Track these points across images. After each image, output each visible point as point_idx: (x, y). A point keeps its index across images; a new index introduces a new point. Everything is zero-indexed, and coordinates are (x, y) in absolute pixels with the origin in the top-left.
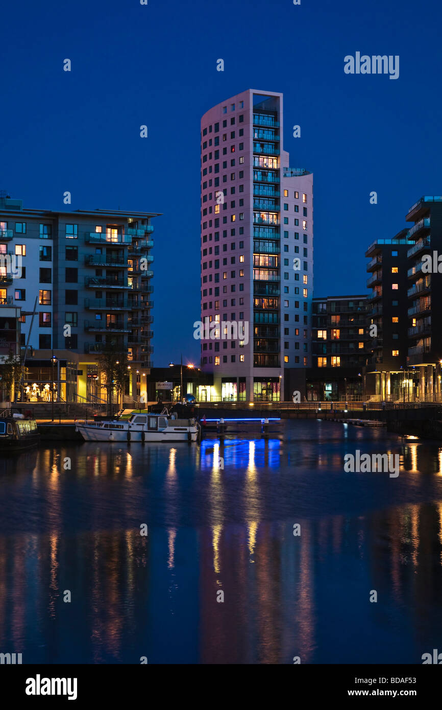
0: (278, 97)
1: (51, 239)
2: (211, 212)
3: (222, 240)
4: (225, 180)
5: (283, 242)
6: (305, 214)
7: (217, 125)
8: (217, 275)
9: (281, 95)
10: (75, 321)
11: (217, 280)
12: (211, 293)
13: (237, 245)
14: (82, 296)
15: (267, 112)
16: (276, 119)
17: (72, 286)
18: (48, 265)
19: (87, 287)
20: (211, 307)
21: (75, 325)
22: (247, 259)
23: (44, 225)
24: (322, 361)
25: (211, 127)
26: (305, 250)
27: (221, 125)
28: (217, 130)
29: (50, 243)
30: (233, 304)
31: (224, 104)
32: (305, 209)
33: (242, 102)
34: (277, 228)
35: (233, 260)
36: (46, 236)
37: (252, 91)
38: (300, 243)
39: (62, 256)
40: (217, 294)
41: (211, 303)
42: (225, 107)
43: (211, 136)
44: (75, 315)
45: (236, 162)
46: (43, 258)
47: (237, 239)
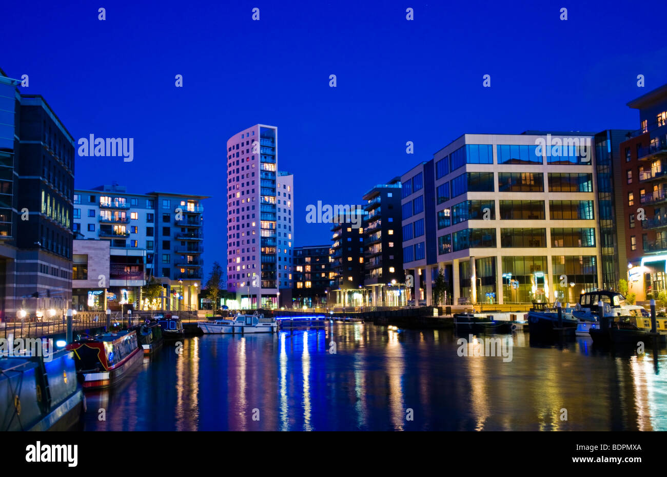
0: (275, 129)
1: (153, 209)
2: (234, 196)
3: (241, 214)
4: (243, 178)
5: (278, 214)
6: (290, 198)
7: (238, 146)
8: (238, 234)
9: (276, 128)
10: (168, 259)
11: (238, 237)
12: (234, 245)
13: (251, 216)
14: (173, 244)
15: (268, 138)
16: (273, 142)
17: (167, 238)
18: (152, 225)
19: (176, 238)
20: (234, 253)
21: (168, 262)
22: (257, 224)
23: (149, 200)
24: (300, 285)
25: (234, 147)
26: (290, 219)
27: (240, 145)
28: (238, 148)
29: (152, 212)
30: (248, 251)
31: (242, 133)
32: (289, 195)
33: (253, 132)
34: (274, 206)
35: (248, 225)
36: (150, 207)
37: (260, 125)
38: (287, 215)
39: (161, 219)
40: (238, 245)
41: (234, 251)
42: (243, 135)
43: (234, 151)
44: (168, 256)
45: (250, 167)
46: (149, 221)
47: (251, 212)
